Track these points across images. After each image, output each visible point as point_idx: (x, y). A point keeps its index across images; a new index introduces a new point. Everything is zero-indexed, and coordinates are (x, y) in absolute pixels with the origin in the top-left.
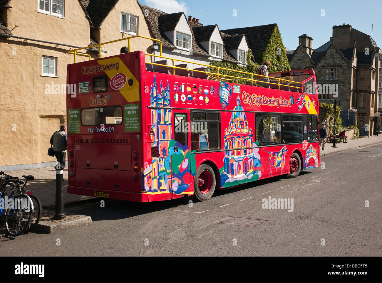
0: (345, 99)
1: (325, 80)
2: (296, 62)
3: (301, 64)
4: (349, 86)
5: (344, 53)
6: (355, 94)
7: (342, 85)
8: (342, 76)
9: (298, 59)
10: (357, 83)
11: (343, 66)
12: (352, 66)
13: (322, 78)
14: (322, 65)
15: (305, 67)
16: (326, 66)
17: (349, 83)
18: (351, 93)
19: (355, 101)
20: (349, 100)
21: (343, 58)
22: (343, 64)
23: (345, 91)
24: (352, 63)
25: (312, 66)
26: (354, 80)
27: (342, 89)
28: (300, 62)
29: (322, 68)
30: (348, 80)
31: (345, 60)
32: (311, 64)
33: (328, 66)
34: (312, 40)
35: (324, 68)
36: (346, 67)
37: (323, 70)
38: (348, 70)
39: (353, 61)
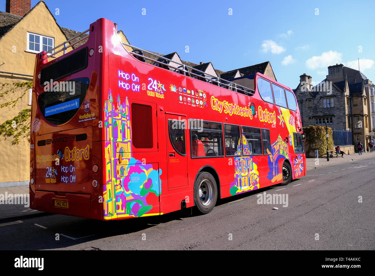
0: (342, 122)
1: (323, 108)
2: (299, 96)
3: (303, 97)
4: (344, 111)
5: (337, 86)
6: (351, 118)
7: (338, 111)
8: (337, 104)
9: (300, 93)
10: (351, 109)
11: (337, 95)
12: (346, 95)
13: (320, 107)
14: (320, 97)
15: (307, 99)
16: (323, 97)
17: (344, 108)
18: (347, 117)
19: (351, 123)
20: (345, 123)
21: (336, 89)
22: (337, 94)
23: (341, 116)
24: (345, 93)
25: (312, 97)
26: (348, 107)
27: (338, 114)
28: (302, 95)
29: (320, 99)
30: (342, 107)
31: (338, 91)
32: (311, 97)
33: (325, 97)
34: (311, 78)
35: (322, 98)
36: (340, 97)
37: (321, 100)
38: (341, 99)
39: (345, 91)
